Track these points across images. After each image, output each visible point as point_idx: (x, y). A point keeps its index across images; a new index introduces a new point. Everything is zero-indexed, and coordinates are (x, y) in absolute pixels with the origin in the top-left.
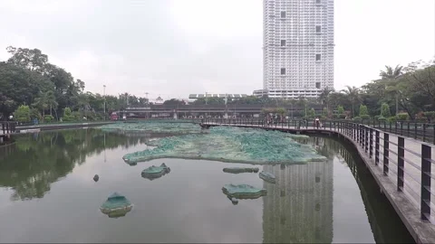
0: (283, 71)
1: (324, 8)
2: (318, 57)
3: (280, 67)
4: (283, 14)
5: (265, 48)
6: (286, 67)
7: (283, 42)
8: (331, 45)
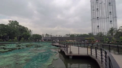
0: (98, 26)
1: (112, 5)
2: (111, 21)
3: (97, 25)
4: (97, 9)
5: (92, 20)
6: (99, 25)
7: (98, 18)
8: (116, 17)
